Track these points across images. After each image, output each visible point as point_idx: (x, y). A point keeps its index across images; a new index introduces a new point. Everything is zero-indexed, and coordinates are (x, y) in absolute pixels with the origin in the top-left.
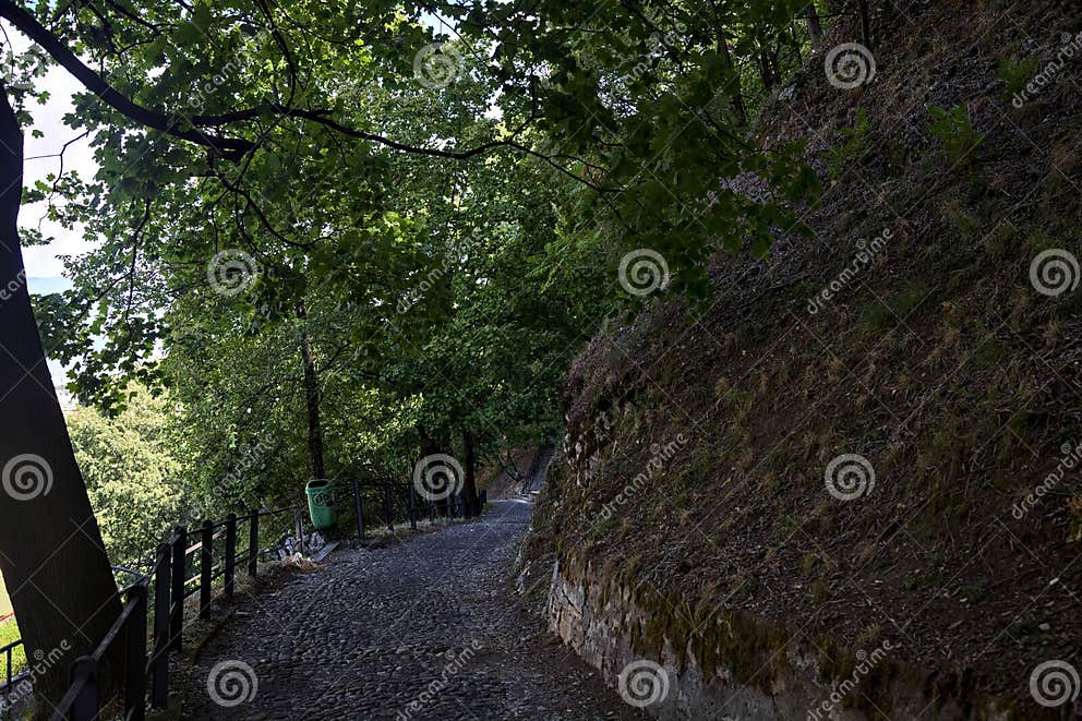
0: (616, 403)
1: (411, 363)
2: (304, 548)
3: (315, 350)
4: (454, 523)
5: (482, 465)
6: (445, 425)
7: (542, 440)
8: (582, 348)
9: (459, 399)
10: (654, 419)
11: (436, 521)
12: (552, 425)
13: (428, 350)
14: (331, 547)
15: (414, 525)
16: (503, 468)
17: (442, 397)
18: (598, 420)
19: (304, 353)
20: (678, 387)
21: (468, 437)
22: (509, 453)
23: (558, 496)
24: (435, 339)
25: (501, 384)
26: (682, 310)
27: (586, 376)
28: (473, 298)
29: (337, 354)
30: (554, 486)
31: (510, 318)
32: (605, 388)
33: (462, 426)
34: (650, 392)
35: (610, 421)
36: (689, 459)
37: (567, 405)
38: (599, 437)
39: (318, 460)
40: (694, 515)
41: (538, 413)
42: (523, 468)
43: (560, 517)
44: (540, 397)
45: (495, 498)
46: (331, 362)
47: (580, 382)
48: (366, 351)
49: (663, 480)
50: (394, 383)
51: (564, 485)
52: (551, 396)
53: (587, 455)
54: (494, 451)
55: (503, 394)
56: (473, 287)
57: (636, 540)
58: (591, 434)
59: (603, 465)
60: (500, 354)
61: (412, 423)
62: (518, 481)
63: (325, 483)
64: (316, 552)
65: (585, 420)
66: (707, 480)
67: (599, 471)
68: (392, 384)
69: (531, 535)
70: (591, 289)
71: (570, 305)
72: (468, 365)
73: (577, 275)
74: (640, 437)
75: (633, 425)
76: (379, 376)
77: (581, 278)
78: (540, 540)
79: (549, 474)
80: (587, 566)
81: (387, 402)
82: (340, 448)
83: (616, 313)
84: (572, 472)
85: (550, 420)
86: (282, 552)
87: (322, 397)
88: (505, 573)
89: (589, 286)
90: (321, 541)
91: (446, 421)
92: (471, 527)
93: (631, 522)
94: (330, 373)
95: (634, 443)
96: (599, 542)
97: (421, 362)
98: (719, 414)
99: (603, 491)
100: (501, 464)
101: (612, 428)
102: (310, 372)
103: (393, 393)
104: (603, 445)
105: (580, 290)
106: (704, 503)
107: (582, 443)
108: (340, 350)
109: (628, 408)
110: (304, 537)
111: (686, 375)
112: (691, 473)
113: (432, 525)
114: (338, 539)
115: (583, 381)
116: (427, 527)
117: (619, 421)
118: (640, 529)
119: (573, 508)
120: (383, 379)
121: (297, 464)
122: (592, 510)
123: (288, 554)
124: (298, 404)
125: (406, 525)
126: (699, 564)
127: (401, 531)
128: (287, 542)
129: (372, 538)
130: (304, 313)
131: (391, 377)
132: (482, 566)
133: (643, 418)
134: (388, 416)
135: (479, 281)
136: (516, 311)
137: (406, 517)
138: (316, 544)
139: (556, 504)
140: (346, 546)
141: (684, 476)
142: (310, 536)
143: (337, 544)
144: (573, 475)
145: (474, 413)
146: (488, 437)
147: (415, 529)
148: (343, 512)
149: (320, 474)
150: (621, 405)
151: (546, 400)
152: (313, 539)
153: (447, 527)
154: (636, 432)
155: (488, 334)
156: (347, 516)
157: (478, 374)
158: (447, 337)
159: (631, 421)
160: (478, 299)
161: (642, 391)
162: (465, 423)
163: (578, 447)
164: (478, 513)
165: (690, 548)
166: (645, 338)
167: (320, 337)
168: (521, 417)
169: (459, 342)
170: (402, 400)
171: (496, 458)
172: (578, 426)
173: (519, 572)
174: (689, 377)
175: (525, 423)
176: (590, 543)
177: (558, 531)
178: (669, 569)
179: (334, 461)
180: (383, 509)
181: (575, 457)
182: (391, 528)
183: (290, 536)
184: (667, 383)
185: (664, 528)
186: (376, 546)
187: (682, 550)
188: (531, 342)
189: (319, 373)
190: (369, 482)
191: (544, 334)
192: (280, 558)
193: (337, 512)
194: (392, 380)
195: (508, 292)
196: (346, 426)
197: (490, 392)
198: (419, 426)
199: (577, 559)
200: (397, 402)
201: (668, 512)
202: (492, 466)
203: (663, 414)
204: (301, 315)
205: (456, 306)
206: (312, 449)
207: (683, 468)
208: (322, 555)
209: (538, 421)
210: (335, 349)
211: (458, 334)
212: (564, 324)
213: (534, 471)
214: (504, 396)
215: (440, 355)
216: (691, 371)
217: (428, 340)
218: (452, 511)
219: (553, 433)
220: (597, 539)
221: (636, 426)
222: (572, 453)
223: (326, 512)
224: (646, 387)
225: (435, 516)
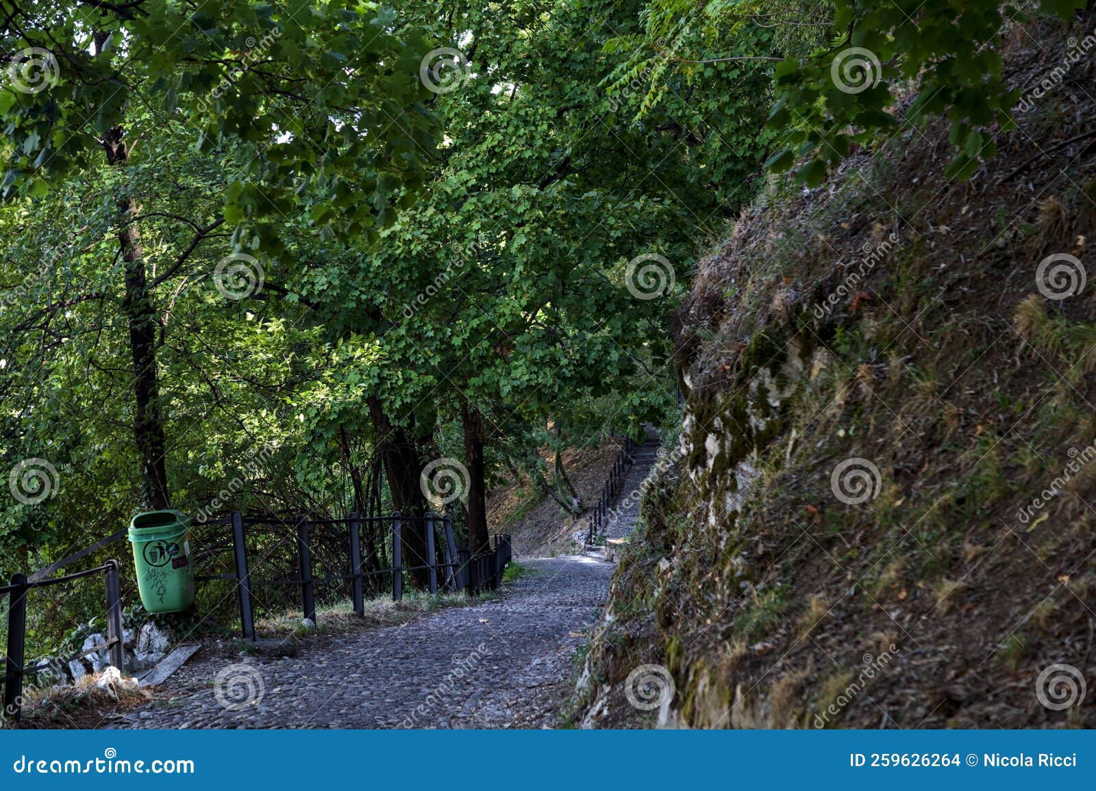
0: (793, 348)
1: (354, 267)
2: (123, 655)
3: (148, 235)
4: (445, 606)
5: (501, 481)
6: (424, 395)
7: (631, 431)
8: (720, 232)
9: (457, 341)
10: (877, 385)
11: (405, 600)
12: (653, 398)
13: (392, 237)
14: (181, 655)
15: (359, 608)
16: (545, 490)
17: (419, 337)
18: (754, 385)
19: (124, 240)
20: (929, 316)
21: (471, 421)
22: (558, 458)
23: (668, 547)
24: (403, 218)
25: (546, 311)
26: (943, 148)
27: (729, 292)
28: (486, 126)
29: (196, 243)
30: (660, 526)
31: (564, 169)
32: (770, 319)
33: (462, 399)
34: (870, 326)
35: (781, 388)
36: (956, 471)
37: (689, 354)
38: (758, 422)
39: (156, 472)
40: (969, 590)
41: (623, 372)
42: (589, 489)
43: (673, 593)
44: (625, 338)
45: (529, 553)
46: (182, 259)
47: (715, 306)
48: (256, 240)
49: (897, 516)
50: (316, 307)
51: (680, 524)
52: (650, 337)
53: (729, 461)
54: (528, 450)
55: (549, 331)
56: (484, 101)
57: (840, 643)
58: (740, 416)
59: (767, 482)
60: (545, 245)
61: (358, 392)
62: (579, 516)
63: (170, 519)
64: (151, 665)
65: (727, 386)
66: (997, 513)
67: (757, 494)
68: (313, 309)
69: (610, 630)
70: (739, 104)
71: (692, 141)
72: (475, 270)
73: (709, 73)
74: (845, 421)
75: (830, 397)
76: (285, 292)
77: (718, 80)
78: (631, 642)
79: (648, 502)
80: (733, 695)
81: (302, 348)
82: (199, 445)
83: (788, 159)
84: (697, 495)
85: (650, 388)
86: (77, 668)
87: (163, 334)
88: (554, 710)
89: (734, 98)
90: (161, 641)
91: (427, 388)
92: (480, 613)
93: (827, 603)
94: (179, 284)
95: (833, 436)
96: (758, 646)
97: (377, 263)
98: (1022, 373)
99: (768, 538)
100: (541, 481)
101: (786, 405)
102: (136, 278)
103: (317, 330)
104: (764, 440)
105: (713, 105)
106: (988, 567)
107: (720, 435)
108: (202, 235)
109: (820, 360)
110: (125, 633)
111: (950, 289)
112: (960, 501)
113: (398, 608)
114: (199, 636)
115: (722, 303)
116: (387, 614)
117: (801, 389)
118: (848, 619)
119: (701, 574)
120: (293, 298)
121: (108, 476)
122: (743, 578)
123: (89, 669)
124: (109, 349)
125: (343, 609)
126: (978, 698)
127: (332, 620)
128: (88, 645)
129: (270, 635)
130: (121, 155)
131: (311, 293)
132: (505, 696)
133: (853, 384)
134: (302, 377)
135: (496, 89)
136: (577, 154)
137: (342, 594)
138: (149, 649)
139: (664, 565)
140: (214, 652)
141: (945, 508)
142: (138, 632)
143: (194, 649)
144: (700, 504)
145: (487, 372)
146: (518, 424)
147: (362, 613)
148: (206, 579)
149: (159, 497)
150: (806, 355)
151: (639, 345)
152: (143, 639)
153: (427, 614)
154: (839, 413)
155: (518, 203)
156: (213, 588)
157: (497, 287)
158: (431, 211)
159: (826, 389)
160: (493, 127)
161: (850, 323)
162: (469, 393)
163: (712, 444)
164: (493, 585)
165: (958, 662)
166: (859, 209)
167: (158, 205)
168: (582, 381)
169: (456, 219)
170: (335, 346)
171: (531, 466)
172: (712, 398)
173: (584, 709)
174: (956, 294)
175: (595, 394)
176: (738, 648)
177: (668, 622)
178: (914, 706)
179: (188, 473)
180: (292, 575)
181: (704, 465)
182: (309, 613)
183: (94, 631)
184: (905, 306)
185: (900, 619)
186: (279, 654)
187: (942, 665)
188: (612, 221)
189: (156, 284)
190: (260, 518)
191: (638, 205)
192: (70, 679)
193: (197, 579)
194: (314, 301)
195: (560, 113)
196: (215, 397)
197: (524, 325)
198: (372, 399)
199: (712, 683)
200: (325, 348)
201: (910, 585)
202: (523, 484)
203: (899, 373)
204: (118, 158)
205: (447, 142)
206: (141, 447)
207: (942, 491)
208: (163, 672)
209: (624, 389)
210: (192, 235)
211: (455, 203)
212: (679, 182)
213: (613, 495)
214: (551, 336)
215: (416, 248)
216: (961, 281)
217: (390, 219)
218: (441, 579)
219: (655, 415)
220: (753, 639)
221: (839, 398)
222: (699, 458)
223: (173, 582)
224: (860, 317)
225: (404, 590)
